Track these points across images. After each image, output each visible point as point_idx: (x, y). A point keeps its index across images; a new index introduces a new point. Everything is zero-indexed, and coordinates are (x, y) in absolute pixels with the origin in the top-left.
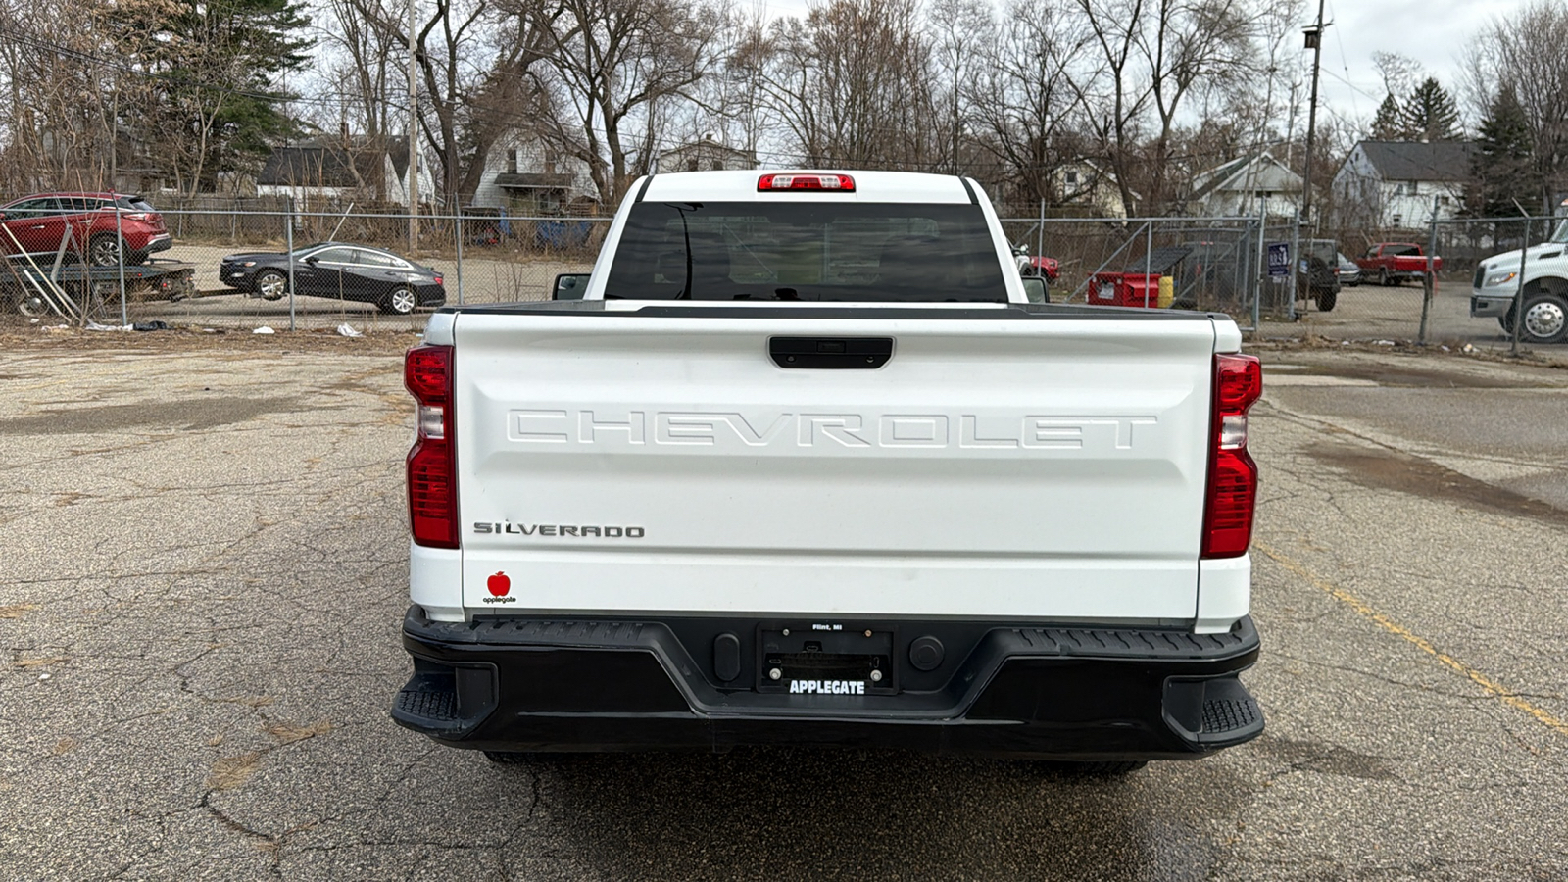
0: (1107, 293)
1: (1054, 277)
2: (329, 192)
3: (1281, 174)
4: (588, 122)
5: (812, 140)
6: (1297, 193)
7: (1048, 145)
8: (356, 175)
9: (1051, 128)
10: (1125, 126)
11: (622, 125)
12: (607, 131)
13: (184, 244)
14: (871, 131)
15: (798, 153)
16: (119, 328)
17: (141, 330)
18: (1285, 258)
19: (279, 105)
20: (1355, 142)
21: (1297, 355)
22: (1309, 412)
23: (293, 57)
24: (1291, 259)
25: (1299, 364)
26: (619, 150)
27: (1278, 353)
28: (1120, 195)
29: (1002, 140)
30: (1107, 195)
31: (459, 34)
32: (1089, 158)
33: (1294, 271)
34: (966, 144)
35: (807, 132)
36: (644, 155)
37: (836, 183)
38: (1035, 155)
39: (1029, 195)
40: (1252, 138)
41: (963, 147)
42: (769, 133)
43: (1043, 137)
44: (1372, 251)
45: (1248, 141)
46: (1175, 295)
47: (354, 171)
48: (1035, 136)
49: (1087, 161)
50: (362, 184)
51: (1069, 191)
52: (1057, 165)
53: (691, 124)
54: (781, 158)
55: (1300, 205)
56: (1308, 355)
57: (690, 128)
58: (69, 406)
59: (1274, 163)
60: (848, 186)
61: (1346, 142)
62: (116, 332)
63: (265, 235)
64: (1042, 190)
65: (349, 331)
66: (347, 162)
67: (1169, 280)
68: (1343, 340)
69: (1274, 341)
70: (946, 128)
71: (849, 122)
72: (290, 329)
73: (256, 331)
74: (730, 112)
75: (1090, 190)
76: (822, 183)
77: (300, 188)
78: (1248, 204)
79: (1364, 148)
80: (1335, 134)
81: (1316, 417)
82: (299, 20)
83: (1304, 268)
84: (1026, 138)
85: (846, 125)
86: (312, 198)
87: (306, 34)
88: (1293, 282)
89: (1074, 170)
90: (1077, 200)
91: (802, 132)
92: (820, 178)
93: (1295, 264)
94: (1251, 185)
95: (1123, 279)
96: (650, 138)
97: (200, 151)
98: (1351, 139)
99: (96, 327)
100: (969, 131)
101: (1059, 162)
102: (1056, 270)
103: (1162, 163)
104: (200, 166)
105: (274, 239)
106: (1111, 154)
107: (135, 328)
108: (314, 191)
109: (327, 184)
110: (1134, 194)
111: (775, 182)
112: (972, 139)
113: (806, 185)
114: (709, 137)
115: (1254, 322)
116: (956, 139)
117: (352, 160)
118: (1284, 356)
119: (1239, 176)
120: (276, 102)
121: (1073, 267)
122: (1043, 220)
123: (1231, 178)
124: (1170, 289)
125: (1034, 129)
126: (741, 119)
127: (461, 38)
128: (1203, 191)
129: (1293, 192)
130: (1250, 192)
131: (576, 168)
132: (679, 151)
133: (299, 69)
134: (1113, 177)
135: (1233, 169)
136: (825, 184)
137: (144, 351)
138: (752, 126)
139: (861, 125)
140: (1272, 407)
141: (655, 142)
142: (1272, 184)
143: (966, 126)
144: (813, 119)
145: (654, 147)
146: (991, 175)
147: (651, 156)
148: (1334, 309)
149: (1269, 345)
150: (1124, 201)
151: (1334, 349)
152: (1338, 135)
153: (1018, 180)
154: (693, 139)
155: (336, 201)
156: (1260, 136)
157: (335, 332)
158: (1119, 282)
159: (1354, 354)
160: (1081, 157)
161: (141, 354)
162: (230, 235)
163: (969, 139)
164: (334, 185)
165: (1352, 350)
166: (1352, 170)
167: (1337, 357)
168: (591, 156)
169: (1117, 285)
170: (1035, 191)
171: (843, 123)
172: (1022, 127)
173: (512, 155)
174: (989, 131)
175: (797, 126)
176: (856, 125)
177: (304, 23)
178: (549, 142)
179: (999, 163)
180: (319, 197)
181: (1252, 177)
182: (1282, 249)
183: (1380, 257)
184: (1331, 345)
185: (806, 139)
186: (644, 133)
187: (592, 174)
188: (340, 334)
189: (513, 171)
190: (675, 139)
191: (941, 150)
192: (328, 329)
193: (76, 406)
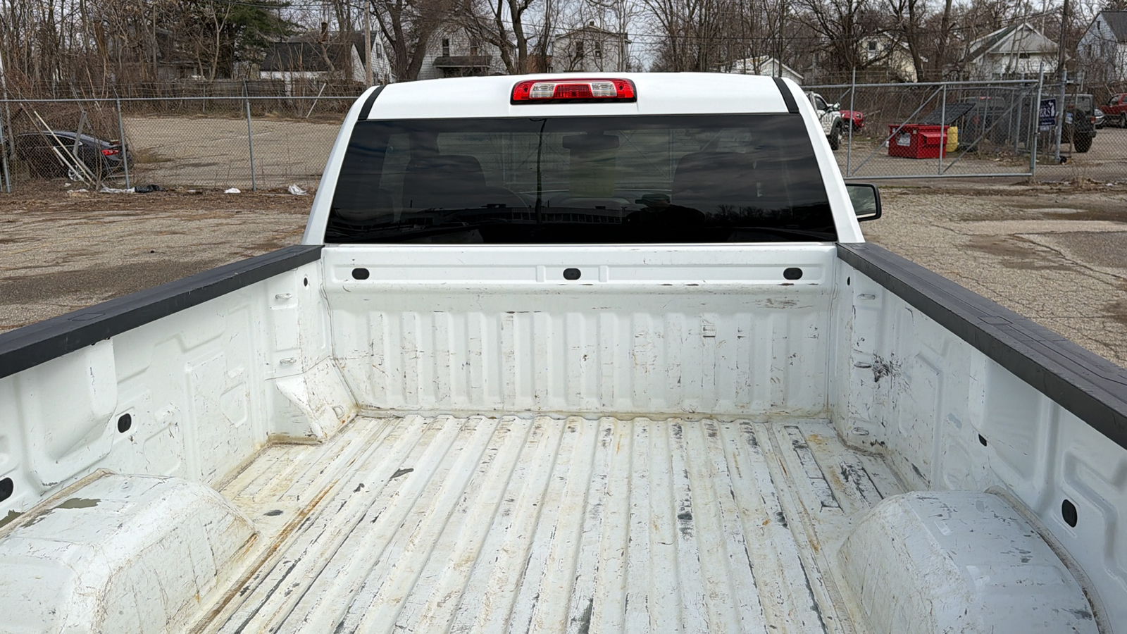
0: (904, 141)
1: (860, 126)
2: (309, 75)
3: (1038, 40)
4: (498, 15)
5: (670, 23)
6: (1052, 54)
7: (854, 21)
8: (328, 61)
9: (856, 8)
10: (915, 5)
11: (525, 17)
12: (513, 22)
13: (206, 117)
14: (716, 14)
15: (659, 33)
16: (124, 191)
17: (140, 192)
18: (1053, 112)
19: (275, 11)
20: (1095, 13)
21: (1071, 197)
22: (1101, 264)
24: (1058, 112)
25: (1076, 207)
26: (522, 37)
27: (1053, 195)
28: (911, 60)
29: (819, 18)
30: (901, 60)
32: (887, 31)
33: (1060, 122)
34: (790, 22)
35: (667, 17)
36: (543, 39)
37: (612, 90)
38: (844, 29)
39: (840, 61)
40: (1013, 11)
41: (788, 25)
42: (636, 19)
43: (850, 15)
44: (1114, 100)
45: (1009, 14)
46: (959, 141)
47: (327, 59)
48: (844, 14)
49: (885, 33)
50: (333, 68)
51: (871, 57)
52: (861, 37)
53: (577, 14)
54: (646, 38)
55: (1055, 65)
56: (1080, 198)
57: (577, 17)
58: (30, 273)
59: (1034, 32)
60: (626, 94)
61: (1086, 12)
62: (122, 194)
63: (263, 109)
64: (850, 56)
65: (297, 190)
66: (321, 52)
67: (955, 129)
68: (1107, 182)
69: (1048, 184)
70: (774, 10)
71: (698, 7)
72: (252, 189)
73: (227, 192)
74: (607, 4)
75: (887, 56)
76: (592, 90)
77: (288, 73)
78: (1014, 64)
79: (1104, 16)
80: (1078, 6)
81: (1109, 270)
83: (1069, 119)
84: (837, 16)
85: (696, 10)
86: (297, 81)
88: (1059, 130)
89: (876, 40)
90: (878, 63)
91: (663, 17)
92: (590, 84)
93: (1061, 116)
94: (1016, 48)
95: (918, 130)
96: (547, 26)
97: (216, 47)
98: (1091, 11)
99: (107, 190)
100: (793, 12)
101: (864, 34)
102: (862, 121)
103: (945, 33)
104: (216, 59)
105: (271, 112)
106: (904, 27)
107: (136, 191)
108: (297, 75)
109: (307, 69)
110: (922, 58)
111: (533, 93)
112: (794, 18)
113: (574, 94)
114: (592, 23)
115: (1032, 168)
116: (782, 18)
117: (325, 50)
118: (1060, 199)
119: (1004, 42)
120: (273, 9)
121: (874, 118)
122: (854, 85)
123: (999, 43)
124: (956, 136)
125: (843, 9)
126: (614, 9)
128: (977, 53)
129: (1049, 53)
130: (1015, 55)
131: (490, 53)
132: (568, 35)
134: (906, 45)
135: (1000, 36)
136: (597, 91)
137: (130, 212)
138: (623, 14)
139: (708, 9)
140: (1064, 258)
141: (551, 29)
142: (1033, 48)
143: (790, 8)
144: (671, 7)
145: (551, 33)
146: (809, 45)
147: (548, 40)
148: (1090, 150)
149: (1044, 187)
150: (915, 65)
151: (1102, 191)
152: (1081, 7)
153: (831, 49)
154: (579, 26)
155: (315, 83)
156: (1018, 10)
157: (286, 191)
158: (915, 132)
159: (1121, 196)
160: (880, 29)
161: (128, 215)
162: (239, 109)
163: (793, 18)
164: (311, 69)
165: (1118, 192)
166: (1099, 35)
167: (1104, 199)
168: (501, 42)
169: (912, 135)
170: (844, 57)
171: (694, 9)
172: (834, 7)
173: (446, 43)
174: (808, 11)
175: (659, 12)
176: (703, 10)
178: (471, 32)
179: (816, 36)
180: (302, 79)
181: (1017, 43)
182: (1050, 104)
183: (1120, 105)
184: (1096, 186)
185: (666, 22)
186: (543, 22)
187: (502, 56)
188: (290, 193)
189: (446, 54)
190: (566, 27)
191: (770, 27)
192: (281, 189)
193: (38, 271)
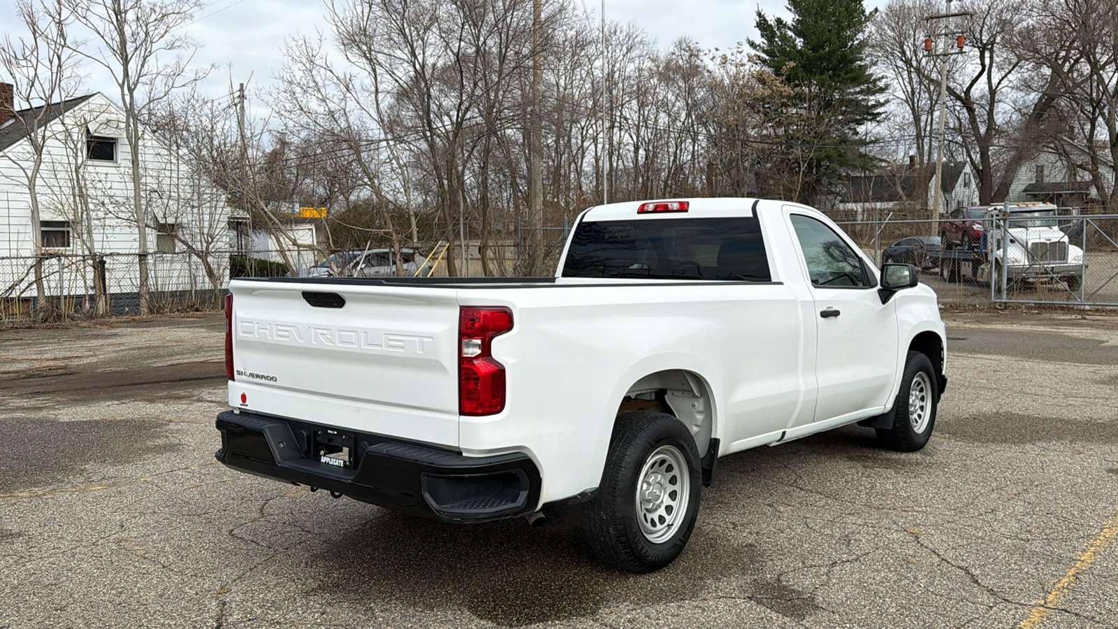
2: (879, 205)
8: (901, 192)
19: (863, 148)
23: (873, 114)
31: (999, 83)
37: (676, 207)
47: (899, 190)
50: (904, 198)
60: (685, 208)
66: (894, 184)
76: (669, 207)
77: (861, 204)
82: (881, 88)
86: (868, 210)
87: (881, 98)
92: (669, 204)
108: (868, 205)
111: (646, 209)
113: (661, 208)
117: (898, 182)
120: (862, 146)
127: (1001, 86)
133: (878, 122)
136: (671, 207)
177: (882, 90)
180: (873, 209)
